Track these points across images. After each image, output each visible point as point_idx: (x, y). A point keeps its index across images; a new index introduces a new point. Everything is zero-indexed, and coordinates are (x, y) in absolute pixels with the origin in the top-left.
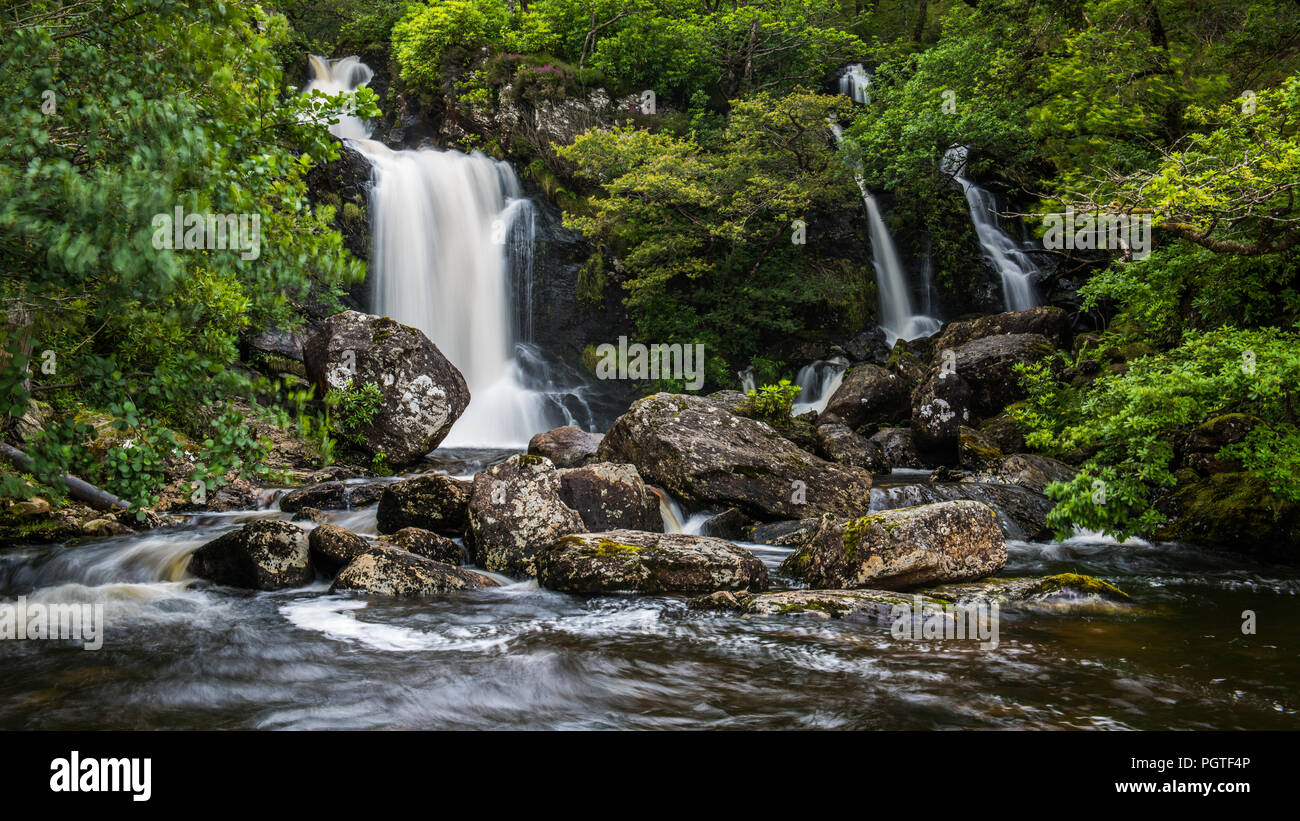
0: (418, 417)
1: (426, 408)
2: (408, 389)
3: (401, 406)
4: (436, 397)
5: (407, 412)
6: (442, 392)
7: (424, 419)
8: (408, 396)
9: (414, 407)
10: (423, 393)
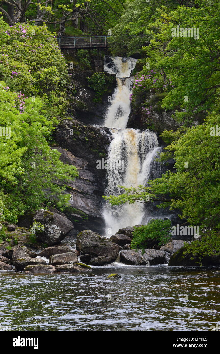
0: (53, 234)
1: (54, 232)
2: (50, 228)
3: (49, 232)
4: (57, 230)
5: (50, 233)
6: (58, 228)
7: (54, 235)
8: (50, 229)
9: (52, 232)
10: (54, 229)
